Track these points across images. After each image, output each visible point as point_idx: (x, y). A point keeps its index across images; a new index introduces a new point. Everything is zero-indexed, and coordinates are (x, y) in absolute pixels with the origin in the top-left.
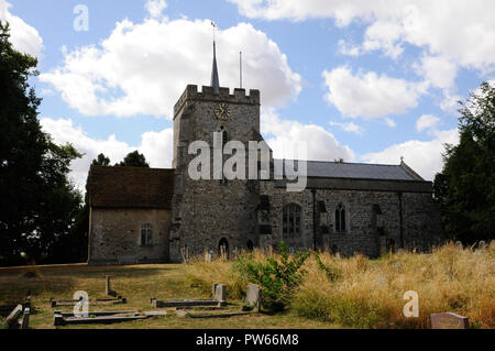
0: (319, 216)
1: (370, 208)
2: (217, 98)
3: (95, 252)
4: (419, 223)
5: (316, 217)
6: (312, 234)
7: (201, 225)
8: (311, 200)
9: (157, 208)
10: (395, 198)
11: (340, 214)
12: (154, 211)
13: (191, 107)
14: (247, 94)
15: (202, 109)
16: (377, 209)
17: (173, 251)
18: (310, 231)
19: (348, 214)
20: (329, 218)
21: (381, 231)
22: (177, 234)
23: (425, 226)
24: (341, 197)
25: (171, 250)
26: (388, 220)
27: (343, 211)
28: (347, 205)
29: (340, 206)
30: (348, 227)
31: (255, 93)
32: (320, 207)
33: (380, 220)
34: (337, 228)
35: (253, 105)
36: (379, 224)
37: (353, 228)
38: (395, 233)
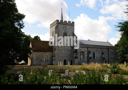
0: (89, 55)
1: (101, 53)
2: (64, 24)
3: (34, 62)
4: (113, 57)
5: (88, 55)
6: (87, 59)
7: (60, 56)
8: (87, 50)
9: (49, 51)
10: (107, 51)
11: (94, 54)
12: (48, 52)
13: (57, 26)
14: (71, 23)
15: (60, 26)
16: (103, 53)
17: (54, 62)
18: (87, 58)
19: (96, 54)
20: (91, 55)
21: (104, 59)
22: (55, 58)
23: (114, 58)
24: (94, 50)
25: (53, 62)
26: (105, 56)
27: (95, 54)
28: (96, 52)
29: (94, 52)
30: (96, 58)
31: (73, 23)
32: (89, 52)
33: (104, 56)
34: (93, 58)
35: (73, 26)
36: (103, 57)
37: (97, 58)
38: (107, 59)
